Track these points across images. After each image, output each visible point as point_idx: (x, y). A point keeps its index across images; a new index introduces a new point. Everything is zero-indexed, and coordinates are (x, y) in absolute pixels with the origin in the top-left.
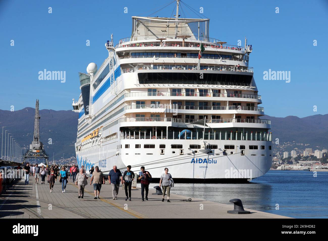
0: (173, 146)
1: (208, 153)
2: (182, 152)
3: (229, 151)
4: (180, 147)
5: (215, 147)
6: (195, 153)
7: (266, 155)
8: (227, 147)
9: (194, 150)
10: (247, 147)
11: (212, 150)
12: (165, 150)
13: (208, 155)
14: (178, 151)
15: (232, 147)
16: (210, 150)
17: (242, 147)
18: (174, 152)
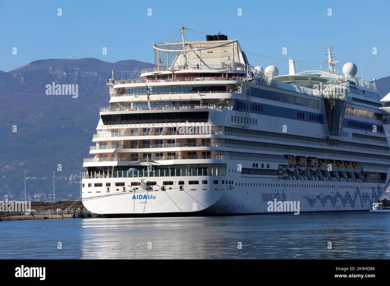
0: (117, 184)
1: (146, 190)
2: (124, 189)
3: (167, 187)
4: (123, 184)
5: (154, 183)
6: (136, 190)
7: (209, 190)
8: (165, 183)
9: (135, 187)
10: (186, 183)
11: (151, 186)
12: (110, 188)
13: (147, 191)
14: (121, 188)
15: (171, 183)
16: (150, 187)
17: (181, 183)
18: (118, 190)
